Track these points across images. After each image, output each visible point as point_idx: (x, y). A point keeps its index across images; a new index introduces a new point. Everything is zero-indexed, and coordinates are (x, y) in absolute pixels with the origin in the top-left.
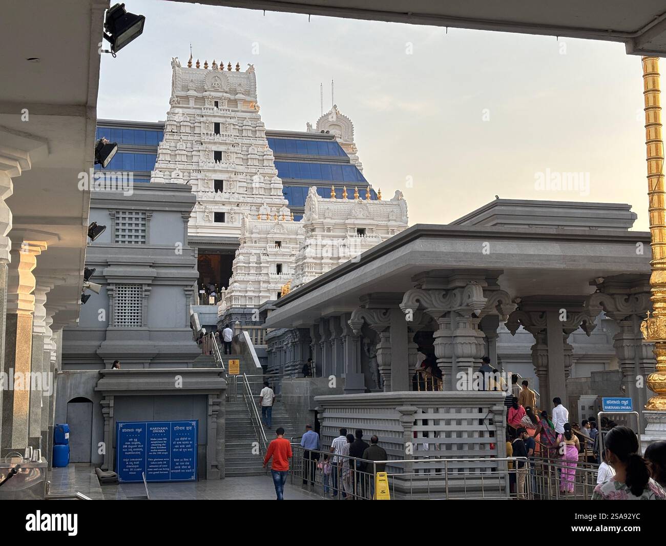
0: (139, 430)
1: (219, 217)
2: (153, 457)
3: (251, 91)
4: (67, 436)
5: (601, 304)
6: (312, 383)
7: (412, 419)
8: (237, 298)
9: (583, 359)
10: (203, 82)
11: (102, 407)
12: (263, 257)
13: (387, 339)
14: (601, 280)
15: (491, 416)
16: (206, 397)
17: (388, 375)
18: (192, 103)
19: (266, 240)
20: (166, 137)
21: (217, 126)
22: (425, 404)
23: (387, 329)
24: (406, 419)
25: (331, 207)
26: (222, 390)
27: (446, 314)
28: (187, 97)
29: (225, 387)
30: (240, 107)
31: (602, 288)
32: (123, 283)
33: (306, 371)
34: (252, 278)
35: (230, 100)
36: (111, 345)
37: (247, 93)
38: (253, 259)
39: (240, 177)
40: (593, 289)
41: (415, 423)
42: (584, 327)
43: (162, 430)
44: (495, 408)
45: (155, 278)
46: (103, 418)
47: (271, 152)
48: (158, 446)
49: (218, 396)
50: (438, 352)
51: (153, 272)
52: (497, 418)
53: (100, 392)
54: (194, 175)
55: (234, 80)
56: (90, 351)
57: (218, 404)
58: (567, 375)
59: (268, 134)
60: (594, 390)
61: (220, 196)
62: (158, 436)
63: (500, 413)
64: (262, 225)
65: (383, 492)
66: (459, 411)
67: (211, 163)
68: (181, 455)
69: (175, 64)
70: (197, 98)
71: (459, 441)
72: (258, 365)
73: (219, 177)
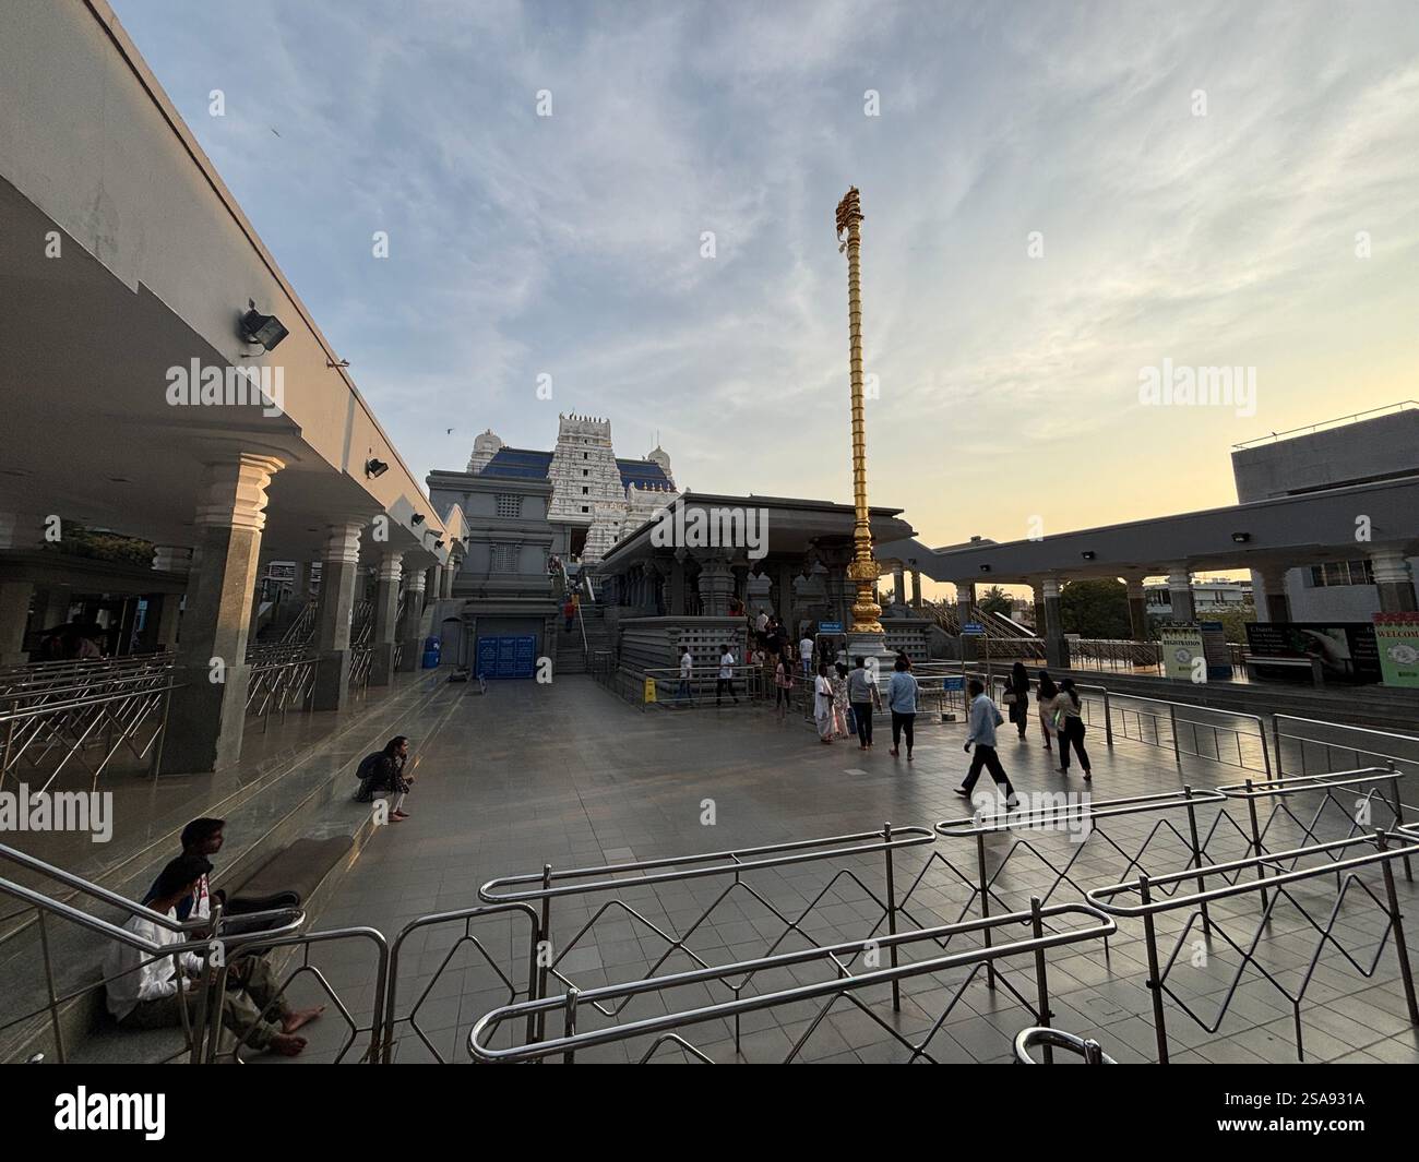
0: (493, 642)
1: (585, 509)
2: (502, 661)
3: (607, 435)
4: (436, 645)
5: (817, 555)
6: (621, 610)
7: (678, 637)
8: (588, 557)
9: (802, 597)
10: (578, 428)
11: (467, 625)
12: (606, 532)
13: (670, 580)
14: (817, 540)
15: (736, 635)
16: (544, 619)
17: (670, 605)
18: (571, 441)
19: (608, 521)
20: (555, 460)
21: (586, 454)
22: (687, 626)
23: (670, 573)
24: (674, 637)
25: (644, 496)
26: (556, 614)
27: (708, 560)
28: (568, 437)
29: (556, 612)
30: (600, 443)
31: (817, 545)
32: (502, 543)
33: (622, 604)
34: (598, 545)
35: (594, 440)
36: (491, 584)
37: (605, 436)
38: (599, 532)
39: (600, 486)
40: (811, 546)
41: (680, 640)
42: (804, 575)
43: (510, 642)
44: (739, 629)
45: (524, 540)
46: (468, 632)
47: (618, 471)
48: (507, 653)
49: (553, 619)
50: (701, 587)
51: (522, 535)
52: (742, 636)
53: (466, 614)
54: (570, 483)
55: (597, 428)
56: (477, 587)
57: (553, 624)
58: (792, 607)
59: (617, 460)
60: (810, 617)
61: (585, 497)
62: (507, 646)
63: (743, 633)
64: (607, 511)
65: (650, 694)
66: (713, 631)
67: (581, 477)
68: (522, 660)
69: (561, 417)
70: (573, 438)
71: (712, 653)
72: (593, 599)
73: (586, 485)
